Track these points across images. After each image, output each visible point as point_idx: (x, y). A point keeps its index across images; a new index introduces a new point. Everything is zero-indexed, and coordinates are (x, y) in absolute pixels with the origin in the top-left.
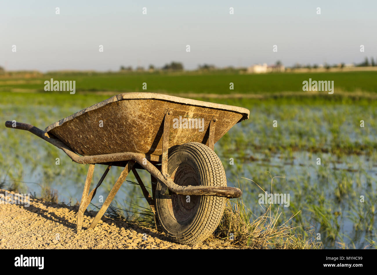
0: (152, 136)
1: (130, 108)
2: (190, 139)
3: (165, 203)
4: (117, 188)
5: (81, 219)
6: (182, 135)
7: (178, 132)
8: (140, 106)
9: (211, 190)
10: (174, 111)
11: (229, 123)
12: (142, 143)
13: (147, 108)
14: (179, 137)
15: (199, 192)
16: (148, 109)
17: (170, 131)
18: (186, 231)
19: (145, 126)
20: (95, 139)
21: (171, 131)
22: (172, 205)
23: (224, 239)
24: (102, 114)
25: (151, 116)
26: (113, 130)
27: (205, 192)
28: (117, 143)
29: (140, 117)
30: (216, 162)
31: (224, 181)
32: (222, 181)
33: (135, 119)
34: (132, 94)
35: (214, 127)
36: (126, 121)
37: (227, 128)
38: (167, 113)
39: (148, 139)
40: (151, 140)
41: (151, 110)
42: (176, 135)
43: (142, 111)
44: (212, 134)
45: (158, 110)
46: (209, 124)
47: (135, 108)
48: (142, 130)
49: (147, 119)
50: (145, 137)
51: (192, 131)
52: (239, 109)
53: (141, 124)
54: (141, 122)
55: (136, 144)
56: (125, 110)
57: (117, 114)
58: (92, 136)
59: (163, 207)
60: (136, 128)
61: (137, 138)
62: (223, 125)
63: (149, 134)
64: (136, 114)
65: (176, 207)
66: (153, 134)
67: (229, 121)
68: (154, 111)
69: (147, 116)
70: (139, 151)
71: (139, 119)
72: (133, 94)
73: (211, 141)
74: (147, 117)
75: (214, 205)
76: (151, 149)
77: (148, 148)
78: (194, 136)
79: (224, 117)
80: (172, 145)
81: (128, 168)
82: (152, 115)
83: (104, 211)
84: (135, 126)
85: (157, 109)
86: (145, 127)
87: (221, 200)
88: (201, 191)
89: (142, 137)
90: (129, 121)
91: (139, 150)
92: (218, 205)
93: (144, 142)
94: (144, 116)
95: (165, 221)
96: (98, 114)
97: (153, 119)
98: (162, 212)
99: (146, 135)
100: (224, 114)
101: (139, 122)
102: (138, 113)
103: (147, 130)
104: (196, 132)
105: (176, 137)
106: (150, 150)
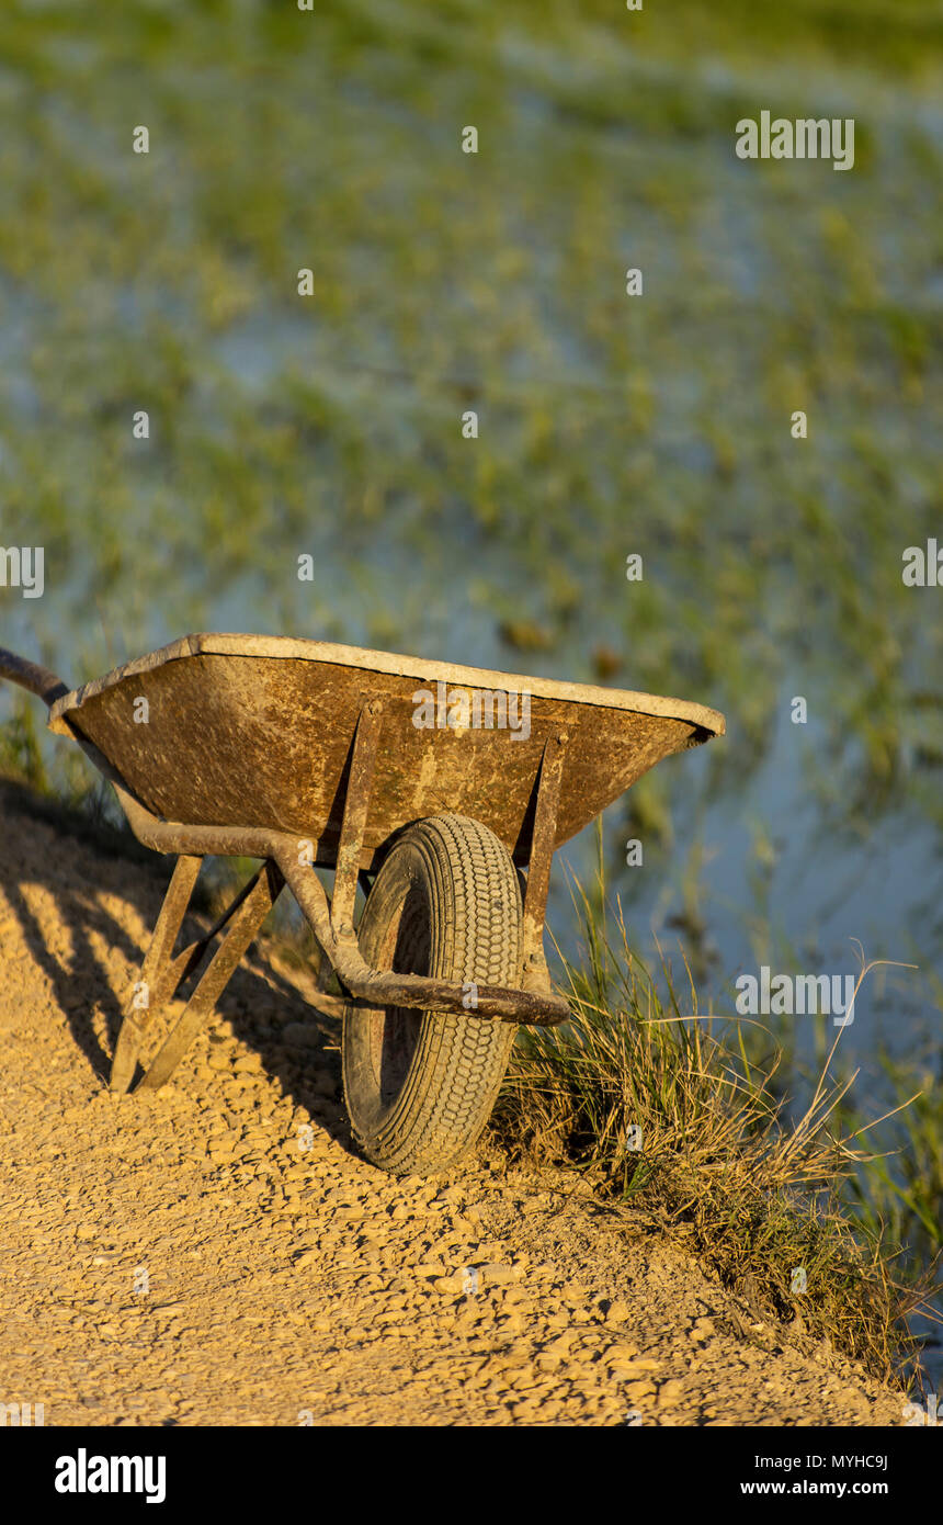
0: (326, 782)
1: (237, 684)
2: (478, 798)
3: (363, 1022)
4: (234, 952)
5: (130, 1053)
6: (442, 783)
7: (423, 774)
8: (265, 680)
9: (435, 994)
10: (394, 700)
11: (629, 748)
12: (294, 802)
13: (292, 688)
14: (429, 790)
15: (401, 998)
16: (294, 691)
17: (392, 769)
18: (385, 1127)
19: (295, 746)
20: (174, 769)
21: (396, 768)
22: (382, 1031)
23: (580, 1167)
24: (173, 689)
25: (307, 714)
26: (209, 748)
27: (418, 998)
28: (228, 792)
29: (272, 714)
30: (486, 896)
31: (503, 964)
32: (496, 964)
33: (256, 719)
34: (229, 637)
35: (560, 762)
36: (234, 723)
37: (625, 766)
38: (366, 706)
39: (313, 792)
40: (325, 795)
41: (305, 694)
42: (418, 783)
43: (275, 696)
44: (550, 787)
45: (333, 694)
46: (542, 748)
47: (251, 685)
48: (284, 759)
49: (296, 723)
50: (299, 786)
51: (479, 772)
52: (652, 703)
53: (279, 738)
54: (276, 731)
55: (277, 806)
56: (223, 687)
57: (207, 697)
58: (163, 757)
59: (356, 1037)
60: (264, 750)
61: (274, 785)
62: (603, 756)
63: (310, 773)
64: (257, 705)
65: (395, 1037)
66: (326, 774)
67: (626, 741)
68: (318, 696)
69: (293, 712)
70: (287, 827)
71: (270, 720)
72: (232, 640)
73: (545, 813)
74: (295, 716)
75: (459, 1046)
76: (328, 824)
77: (317, 823)
78: (490, 788)
79: (600, 728)
80: (410, 816)
81: (267, 884)
82: (313, 712)
83: (190, 1032)
84: (261, 743)
85: (327, 691)
86: (292, 751)
87: (486, 1031)
88: (406, 996)
89: (288, 782)
90: (240, 725)
91: (290, 824)
92: (473, 1045)
93: (300, 799)
94: (285, 712)
95: (353, 1086)
96: (163, 685)
97: (317, 724)
98: (351, 1054)
99: (303, 774)
100: (597, 717)
101: (270, 730)
102: (264, 702)
103: (304, 761)
104: (495, 775)
105: (419, 789)
106: (326, 830)
